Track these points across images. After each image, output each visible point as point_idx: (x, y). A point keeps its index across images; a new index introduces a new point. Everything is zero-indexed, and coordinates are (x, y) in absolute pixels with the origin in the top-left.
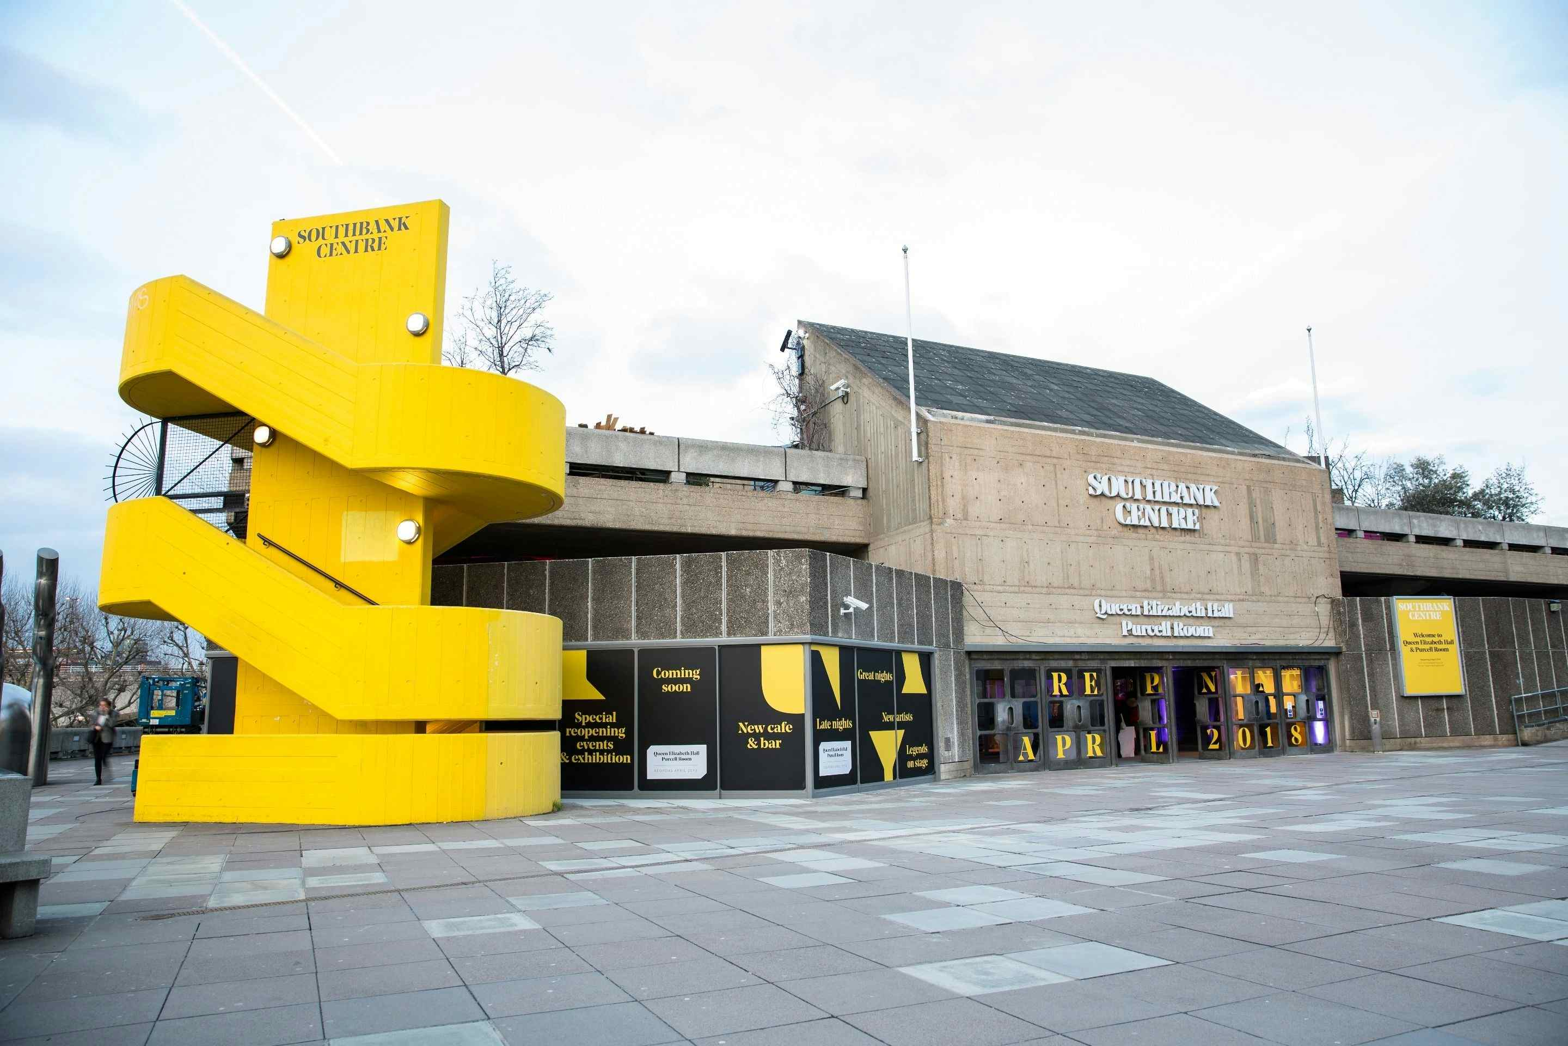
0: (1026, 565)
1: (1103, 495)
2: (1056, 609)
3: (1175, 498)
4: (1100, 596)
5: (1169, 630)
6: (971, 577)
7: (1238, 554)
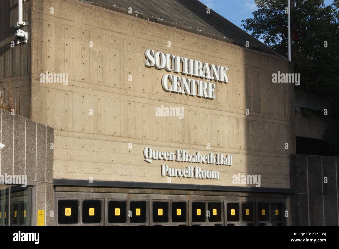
0: (99, 117)
1: (155, 67)
2: (118, 153)
3: (202, 74)
4: (149, 144)
5: (193, 173)
6: (59, 125)
7: (237, 119)
